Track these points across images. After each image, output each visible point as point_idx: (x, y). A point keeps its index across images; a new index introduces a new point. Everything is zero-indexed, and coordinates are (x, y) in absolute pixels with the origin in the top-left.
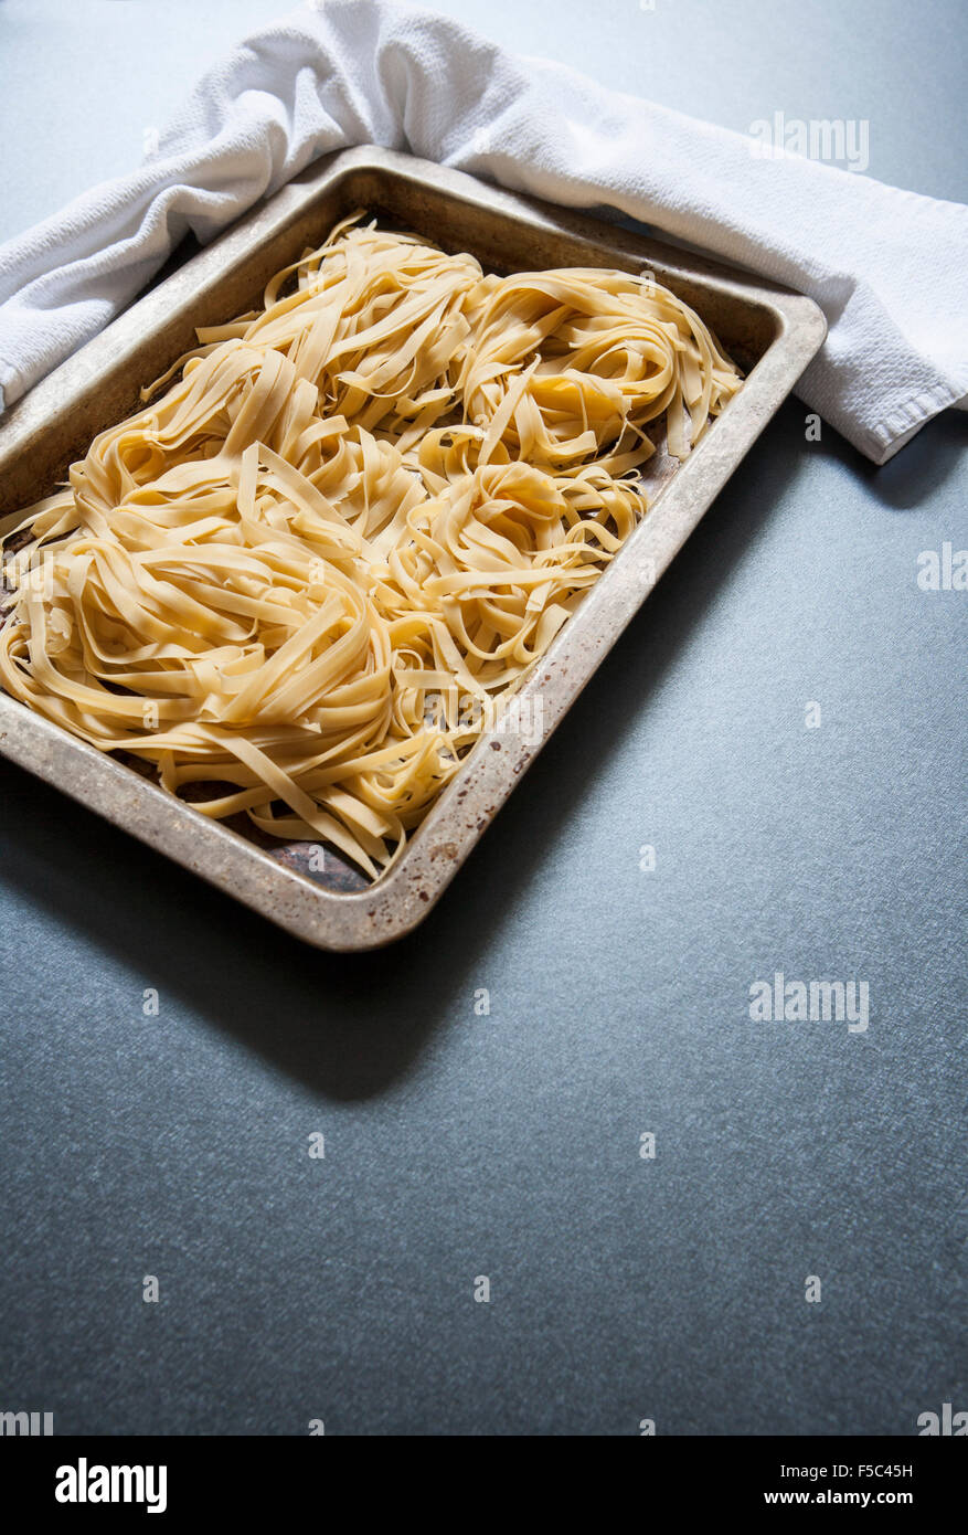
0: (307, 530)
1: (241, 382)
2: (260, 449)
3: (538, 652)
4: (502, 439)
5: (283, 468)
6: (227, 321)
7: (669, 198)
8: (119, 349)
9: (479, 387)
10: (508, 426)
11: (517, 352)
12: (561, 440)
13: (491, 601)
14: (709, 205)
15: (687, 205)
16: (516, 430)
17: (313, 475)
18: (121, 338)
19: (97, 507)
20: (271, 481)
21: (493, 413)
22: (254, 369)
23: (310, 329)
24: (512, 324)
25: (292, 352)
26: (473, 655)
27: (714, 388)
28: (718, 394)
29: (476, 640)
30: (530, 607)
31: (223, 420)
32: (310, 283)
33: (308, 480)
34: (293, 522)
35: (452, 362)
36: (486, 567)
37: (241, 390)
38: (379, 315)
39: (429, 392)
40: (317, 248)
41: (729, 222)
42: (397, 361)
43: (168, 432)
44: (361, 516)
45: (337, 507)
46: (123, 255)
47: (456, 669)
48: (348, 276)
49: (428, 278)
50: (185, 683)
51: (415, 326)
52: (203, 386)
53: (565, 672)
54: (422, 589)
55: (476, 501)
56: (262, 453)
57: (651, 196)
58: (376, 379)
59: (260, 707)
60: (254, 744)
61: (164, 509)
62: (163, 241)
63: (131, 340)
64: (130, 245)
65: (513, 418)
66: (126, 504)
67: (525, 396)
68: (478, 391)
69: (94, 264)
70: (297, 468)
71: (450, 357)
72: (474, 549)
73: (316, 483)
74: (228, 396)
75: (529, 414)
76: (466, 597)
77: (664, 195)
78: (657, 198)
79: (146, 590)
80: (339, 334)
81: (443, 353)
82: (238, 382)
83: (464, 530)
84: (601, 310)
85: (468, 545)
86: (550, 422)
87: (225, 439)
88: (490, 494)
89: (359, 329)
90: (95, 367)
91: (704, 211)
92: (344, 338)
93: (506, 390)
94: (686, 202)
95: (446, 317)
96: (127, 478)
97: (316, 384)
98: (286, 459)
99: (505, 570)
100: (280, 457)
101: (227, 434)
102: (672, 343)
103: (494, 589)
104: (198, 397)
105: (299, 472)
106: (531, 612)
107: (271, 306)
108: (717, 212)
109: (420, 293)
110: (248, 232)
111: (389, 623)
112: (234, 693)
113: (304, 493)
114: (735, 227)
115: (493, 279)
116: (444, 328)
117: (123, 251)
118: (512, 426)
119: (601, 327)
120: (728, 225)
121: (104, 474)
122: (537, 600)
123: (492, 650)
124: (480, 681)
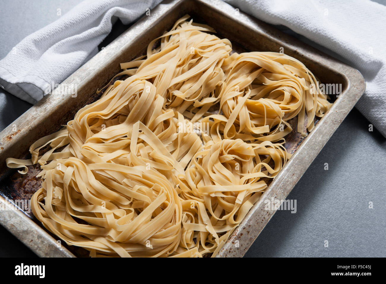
0: (156, 157)
1: (135, 95)
2: (140, 124)
3: (238, 222)
4: (234, 123)
5: (148, 132)
6: (132, 60)
7: (309, 25)
8: (89, 73)
9: (226, 101)
10: (236, 119)
11: (242, 87)
12: (256, 126)
13: (223, 198)
14: (325, 30)
15: (316, 29)
16: (239, 120)
17: (159, 135)
18: (91, 68)
19: (77, 142)
20: (143, 137)
21: (231, 113)
22: (140, 90)
23: (164, 72)
24: (241, 75)
25: (156, 81)
26: (214, 218)
27: (318, 106)
28: (319, 109)
29: (215, 211)
30: (237, 201)
31: (127, 109)
32: (165, 46)
33: (157, 137)
34: (150, 154)
35: (217, 86)
36: (222, 183)
37: (135, 97)
38: (191, 66)
39: (206, 98)
40: (169, 30)
41: (333, 37)
42: (196, 86)
43: (105, 112)
44: (176, 150)
45: (167, 147)
46: (93, 33)
47: (206, 224)
48: (180, 46)
49: (210, 51)
50: (103, 223)
51: (204, 72)
52: (121, 94)
53: (248, 232)
54: (197, 188)
55: (220, 153)
56: (140, 125)
57: (302, 24)
58: (187, 94)
59: (130, 237)
60: (126, 250)
61: (102, 145)
62: (109, 27)
63: (94, 70)
64: (96, 30)
65: (238, 115)
66: (87, 143)
67: (244, 107)
68: (226, 103)
69: (82, 37)
70: (153, 131)
71: (216, 85)
72: (218, 174)
73: (160, 138)
74: (129, 100)
75: (245, 114)
76: (213, 195)
77: (307, 24)
78: (305, 25)
79: (91, 184)
80: (175, 75)
81: (214, 83)
82: (134, 95)
83: (215, 165)
84: (276, 71)
85: (216, 172)
86: (252, 118)
87: (127, 116)
88: (226, 152)
89: (183, 72)
90: (80, 80)
91: (323, 32)
92: (176, 77)
93: (237, 103)
94: (316, 28)
95: (216, 68)
96: (89, 130)
97: (163, 97)
98: (149, 128)
99: (228, 185)
100: (147, 127)
101: (128, 114)
102: (303, 88)
103: (224, 193)
104: (118, 98)
105: (154, 134)
106: (237, 203)
107: (150, 56)
108: (328, 33)
109: (207, 58)
110: (143, 25)
111: (183, 200)
112: (121, 231)
113: (155, 142)
114: (335, 39)
115: (236, 55)
116: (215, 73)
117: (93, 32)
118: (238, 118)
119: (276, 79)
120: (332, 38)
121: (80, 127)
122: (240, 199)
123: (221, 217)
124: (215, 229)
